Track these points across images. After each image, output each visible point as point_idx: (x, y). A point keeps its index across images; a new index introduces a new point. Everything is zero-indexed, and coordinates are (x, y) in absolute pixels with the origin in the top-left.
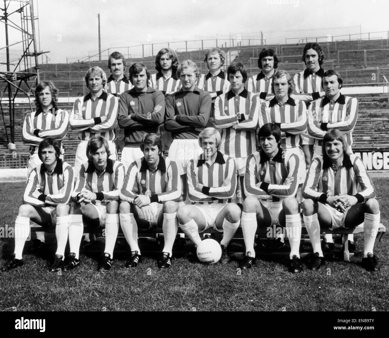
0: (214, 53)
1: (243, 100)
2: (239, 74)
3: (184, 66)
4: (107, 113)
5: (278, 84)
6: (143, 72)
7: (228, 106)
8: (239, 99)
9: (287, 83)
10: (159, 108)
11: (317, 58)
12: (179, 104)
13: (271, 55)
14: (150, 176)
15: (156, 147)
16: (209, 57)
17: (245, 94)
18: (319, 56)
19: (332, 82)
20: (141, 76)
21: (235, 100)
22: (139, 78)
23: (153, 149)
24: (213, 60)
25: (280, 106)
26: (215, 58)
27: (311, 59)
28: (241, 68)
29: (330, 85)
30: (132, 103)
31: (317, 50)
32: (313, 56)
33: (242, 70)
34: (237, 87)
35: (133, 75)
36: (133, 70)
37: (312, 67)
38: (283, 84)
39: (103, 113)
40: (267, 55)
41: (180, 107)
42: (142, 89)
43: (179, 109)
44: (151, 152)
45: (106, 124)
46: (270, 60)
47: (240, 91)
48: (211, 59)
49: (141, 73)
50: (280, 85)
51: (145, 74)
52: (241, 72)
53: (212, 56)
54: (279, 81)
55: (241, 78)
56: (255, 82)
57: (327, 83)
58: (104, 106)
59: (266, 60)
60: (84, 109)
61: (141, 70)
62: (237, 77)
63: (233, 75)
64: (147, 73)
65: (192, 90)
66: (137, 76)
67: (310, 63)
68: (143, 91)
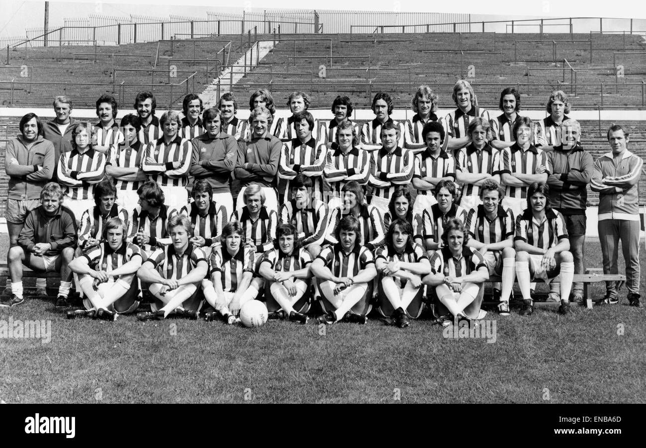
0: (298, 97)
1: (309, 149)
2: (304, 122)
3: (258, 112)
4: (181, 158)
5: (343, 135)
6: (217, 118)
7: (294, 155)
8: (305, 148)
9: (351, 134)
10: (231, 155)
11: (386, 108)
12: (249, 151)
13: (344, 104)
14: (201, 220)
15: (207, 194)
16: (292, 101)
17: (312, 143)
18: (388, 107)
19: (390, 135)
20: (215, 122)
21: (301, 149)
22: (213, 124)
23: (204, 196)
24: (297, 104)
25: (343, 156)
26: (299, 102)
27: (381, 109)
28: (307, 116)
29: (388, 138)
30: (204, 150)
31: (386, 101)
32: (383, 106)
33: (308, 118)
34: (304, 135)
35: (207, 121)
36: (207, 116)
37: (381, 117)
38: (348, 135)
39: (176, 159)
40: (340, 104)
41: (250, 153)
42: (215, 135)
43: (248, 156)
44: (202, 199)
45: (180, 170)
46: (343, 108)
47: (307, 140)
48: (295, 103)
49: (215, 119)
50: (345, 136)
51: (219, 120)
52: (307, 120)
53: (295, 100)
54: (344, 132)
55: (308, 126)
56: (328, 130)
57: (386, 136)
58: (177, 150)
59: (339, 108)
60: (156, 153)
61: (216, 116)
62: (303, 125)
63: (298, 123)
64: (221, 119)
65: (264, 136)
66: (211, 122)
67: (380, 112)
68: (217, 137)
